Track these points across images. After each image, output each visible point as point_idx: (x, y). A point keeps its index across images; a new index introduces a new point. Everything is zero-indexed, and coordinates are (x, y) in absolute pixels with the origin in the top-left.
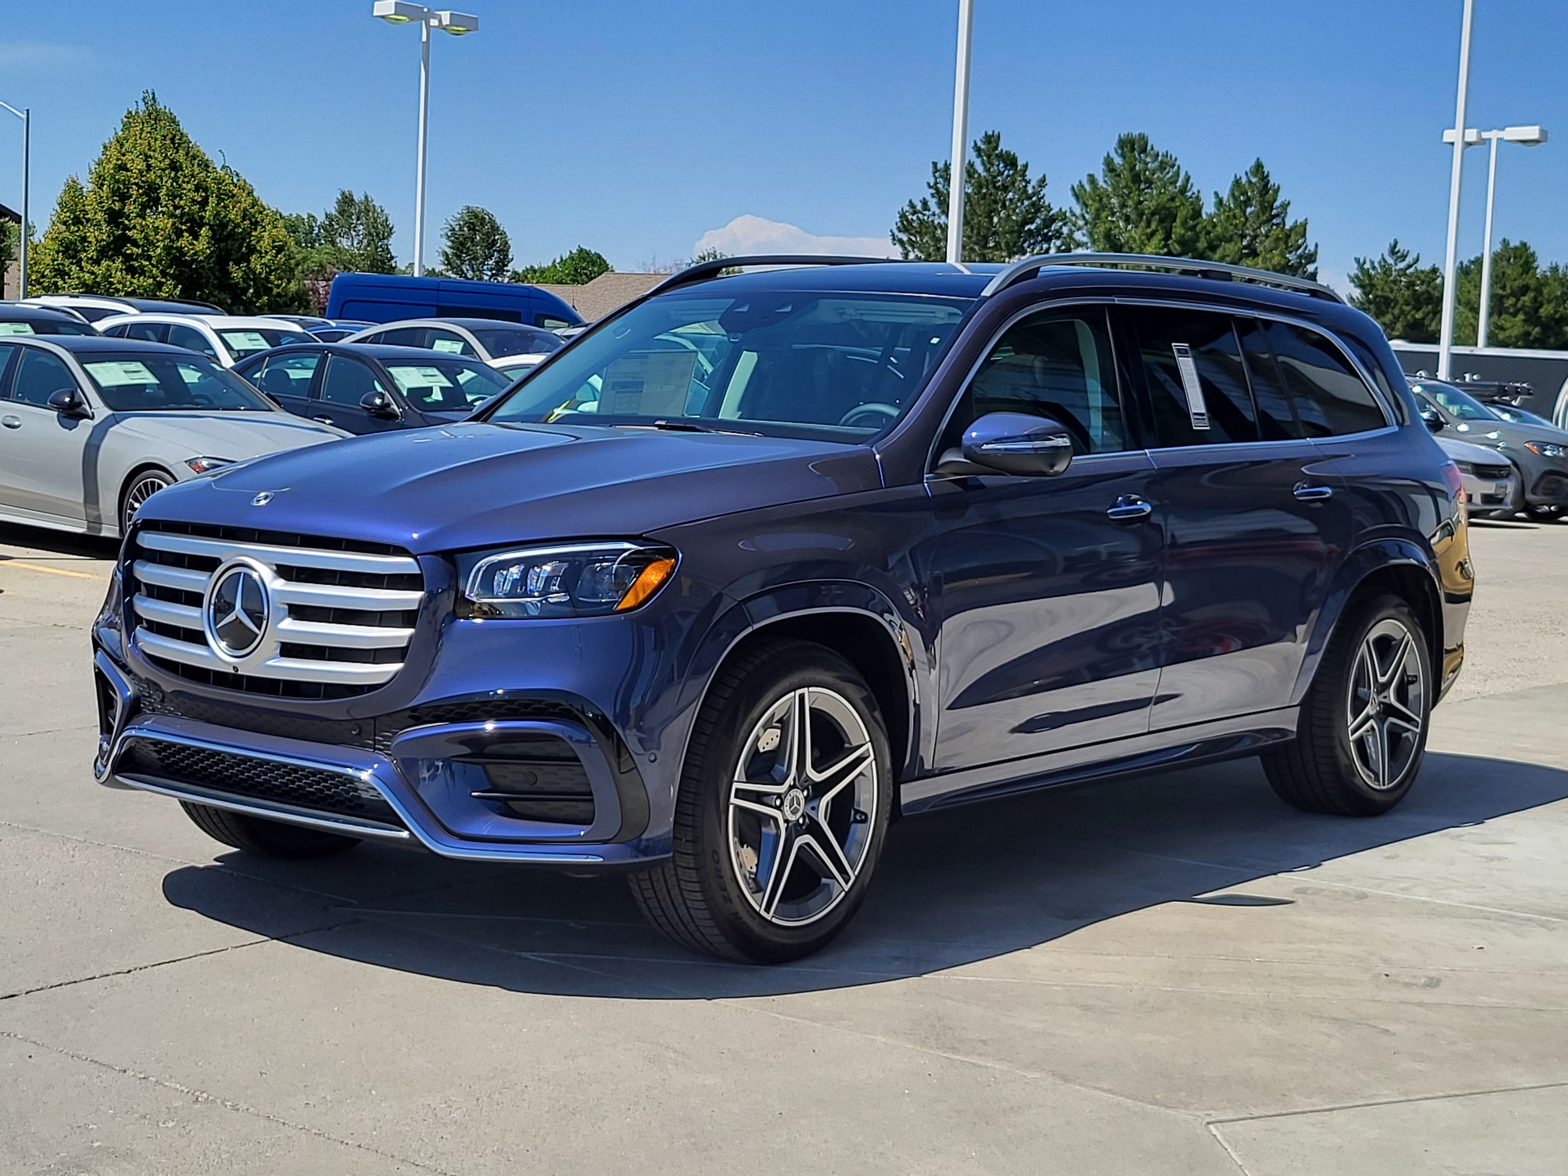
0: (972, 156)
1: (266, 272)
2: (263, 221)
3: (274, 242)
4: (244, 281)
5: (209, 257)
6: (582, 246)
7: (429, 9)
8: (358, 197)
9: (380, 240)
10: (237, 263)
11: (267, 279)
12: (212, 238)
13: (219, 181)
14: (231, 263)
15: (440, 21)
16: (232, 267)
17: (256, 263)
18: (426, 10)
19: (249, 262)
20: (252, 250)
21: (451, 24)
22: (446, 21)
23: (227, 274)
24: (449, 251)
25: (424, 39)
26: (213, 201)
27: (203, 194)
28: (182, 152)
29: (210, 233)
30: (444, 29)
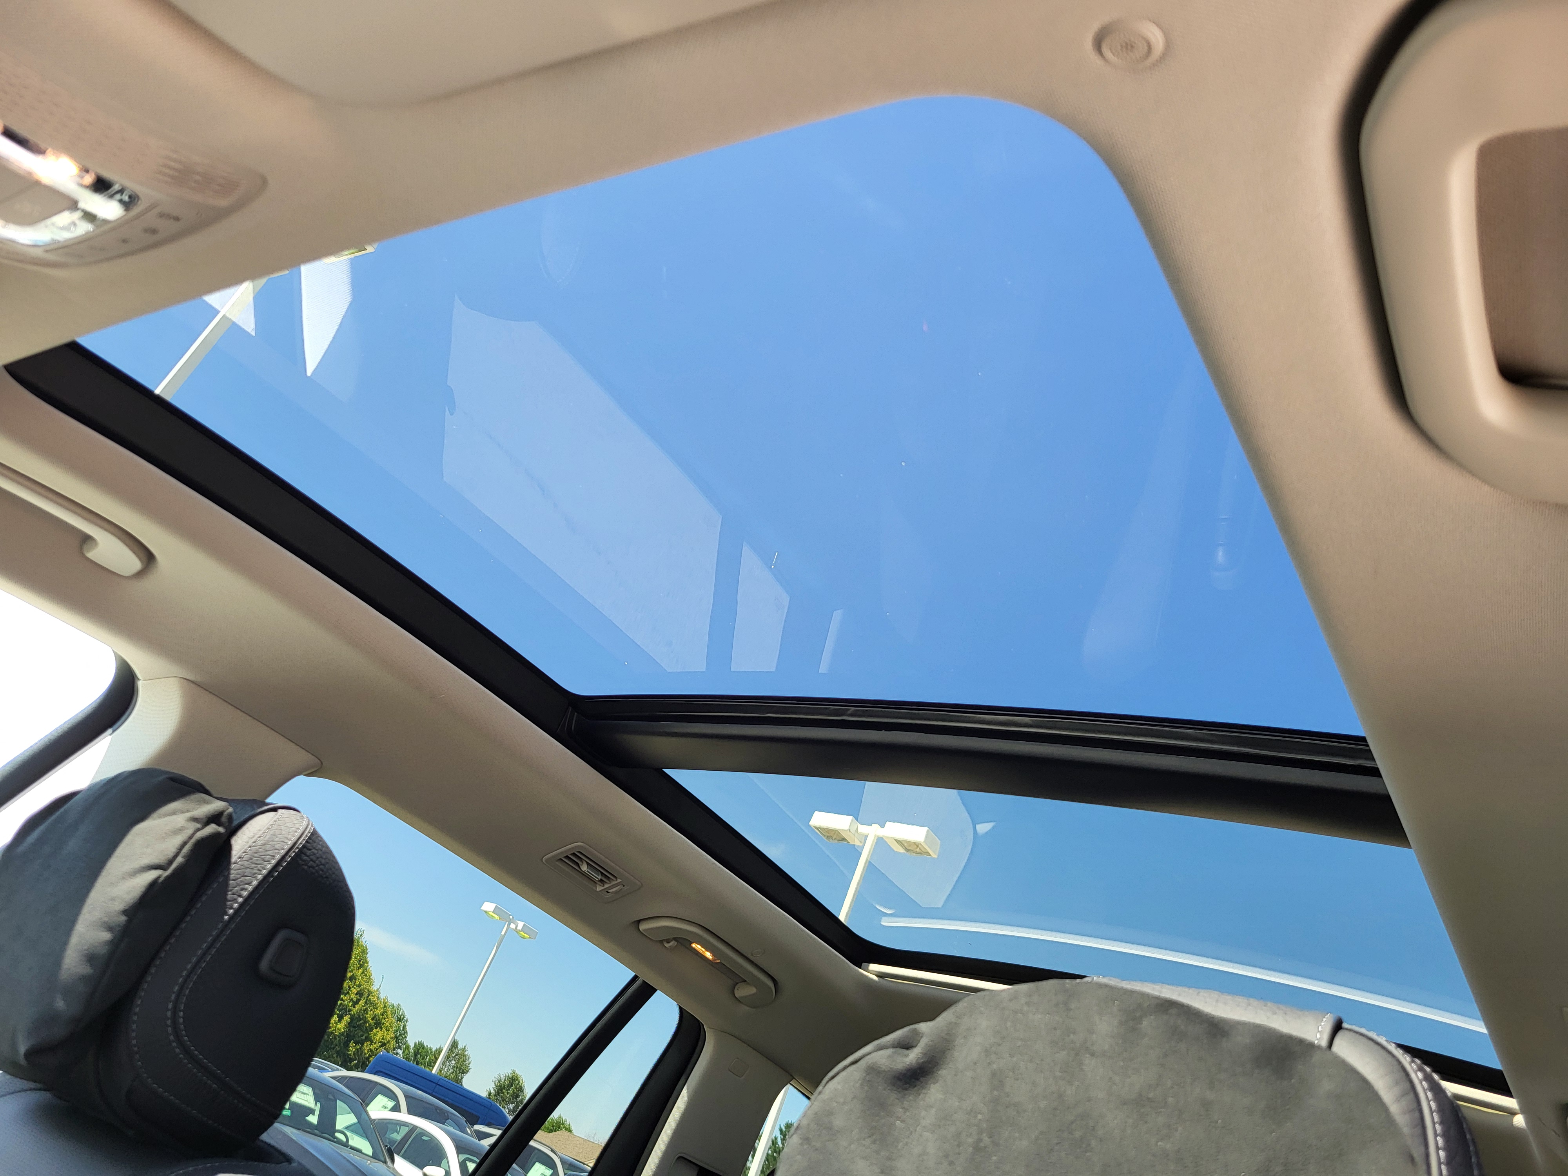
0: (777, 1134)
1: (369, 1055)
2: (384, 1023)
3: (383, 1039)
4: (354, 1055)
5: (342, 1034)
6: (561, 1115)
7: (513, 917)
8: (460, 1046)
9: (460, 1073)
10: (356, 1043)
11: (368, 1059)
12: (349, 1023)
13: (370, 993)
14: (352, 1041)
15: (517, 926)
16: (352, 1044)
17: (366, 1046)
18: (511, 917)
19: (362, 1045)
20: (368, 1039)
21: (522, 930)
22: (520, 928)
23: (347, 1045)
24: (492, 1091)
25: (503, 933)
26: (362, 1003)
27: (359, 998)
28: (361, 971)
29: (349, 1020)
30: (517, 932)
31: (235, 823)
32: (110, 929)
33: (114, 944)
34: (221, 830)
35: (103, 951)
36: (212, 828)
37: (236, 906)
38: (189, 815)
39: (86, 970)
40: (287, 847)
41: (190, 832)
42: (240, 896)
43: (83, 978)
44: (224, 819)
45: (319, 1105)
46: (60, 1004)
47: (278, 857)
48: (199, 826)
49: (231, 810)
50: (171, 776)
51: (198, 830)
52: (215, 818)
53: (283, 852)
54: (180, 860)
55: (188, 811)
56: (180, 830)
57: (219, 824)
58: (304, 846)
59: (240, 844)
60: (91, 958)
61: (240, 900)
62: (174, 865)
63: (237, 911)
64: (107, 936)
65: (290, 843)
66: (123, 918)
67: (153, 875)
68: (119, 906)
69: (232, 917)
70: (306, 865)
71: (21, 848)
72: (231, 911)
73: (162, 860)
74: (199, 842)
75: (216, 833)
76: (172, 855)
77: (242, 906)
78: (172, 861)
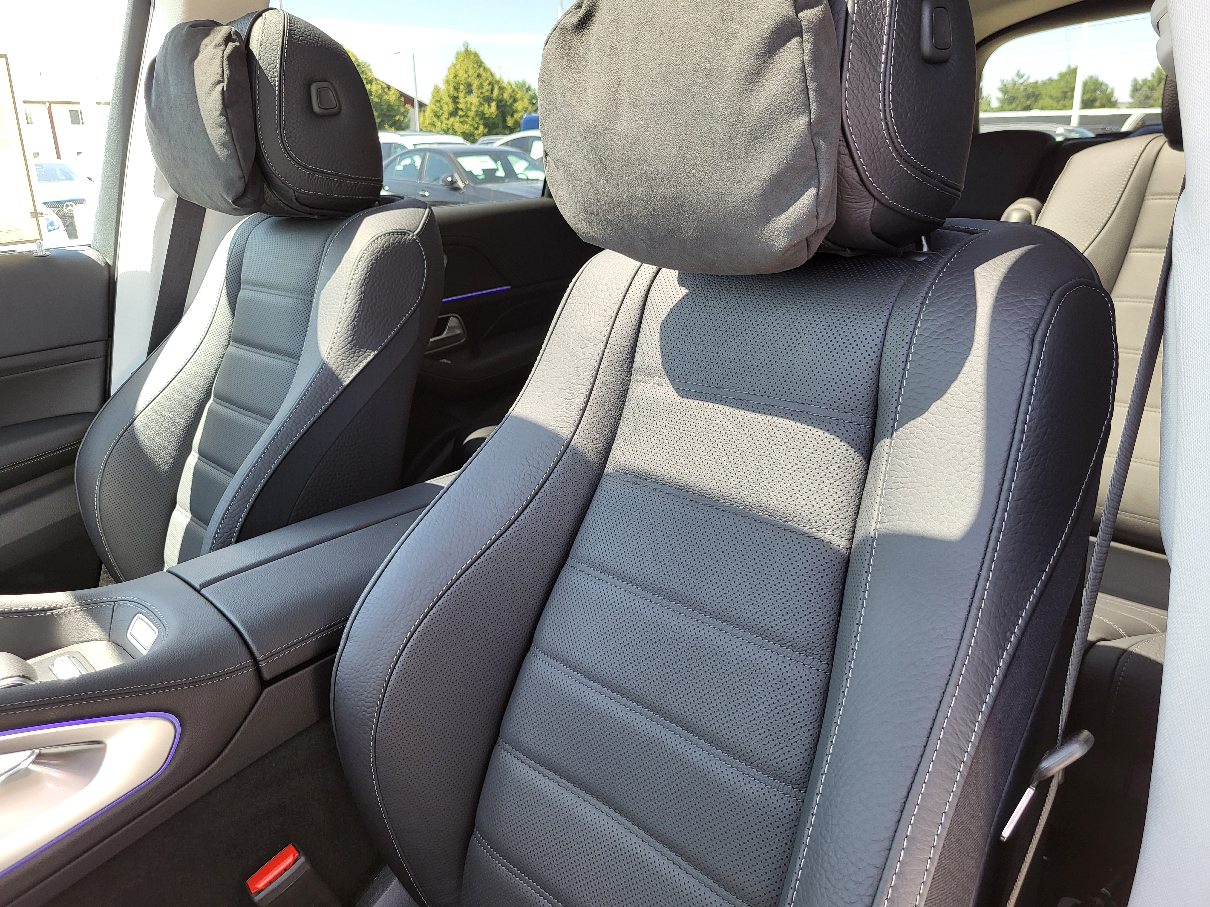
2: (517, 97)
3: (523, 108)
4: (511, 124)
5: (497, 114)
10: (509, 117)
11: (519, 123)
12: (497, 106)
13: (496, 81)
14: (506, 117)
19: (514, 116)
20: (515, 111)
23: (503, 120)
26: (496, 89)
27: (492, 87)
29: (496, 104)
31: (244, 35)
32: (221, 126)
33: (229, 132)
34: (238, 43)
36: (231, 46)
37: (277, 83)
38: (213, 44)
39: (226, 152)
40: (280, 34)
41: (221, 53)
42: (275, 77)
44: (234, 37)
45: (499, 163)
47: (280, 44)
48: (223, 48)
49: (234, 29)
50: (190, 24)
51: (224, 51)
52: (228, 39)
54: (226, 73)
55: (212, 42)
56: (215, 55)
57: (234, 41)
58: (290, 30)
59: (254, 46)
61: (277, 79)
62: (226, 77)
63: (280, 85)
64: (223, 131)
65: (280, 31)
66: (223, 118)
67: (219, 87)
68: (218, 112)
69: (280, 89)
70: (299, 41)
71: (153, 105)
72: (276, 88)
73: (218, 77)
74: (229, 58)
75: (237, 47)
76: (221, 72)
77: (280, 82)
78: (223, 76)
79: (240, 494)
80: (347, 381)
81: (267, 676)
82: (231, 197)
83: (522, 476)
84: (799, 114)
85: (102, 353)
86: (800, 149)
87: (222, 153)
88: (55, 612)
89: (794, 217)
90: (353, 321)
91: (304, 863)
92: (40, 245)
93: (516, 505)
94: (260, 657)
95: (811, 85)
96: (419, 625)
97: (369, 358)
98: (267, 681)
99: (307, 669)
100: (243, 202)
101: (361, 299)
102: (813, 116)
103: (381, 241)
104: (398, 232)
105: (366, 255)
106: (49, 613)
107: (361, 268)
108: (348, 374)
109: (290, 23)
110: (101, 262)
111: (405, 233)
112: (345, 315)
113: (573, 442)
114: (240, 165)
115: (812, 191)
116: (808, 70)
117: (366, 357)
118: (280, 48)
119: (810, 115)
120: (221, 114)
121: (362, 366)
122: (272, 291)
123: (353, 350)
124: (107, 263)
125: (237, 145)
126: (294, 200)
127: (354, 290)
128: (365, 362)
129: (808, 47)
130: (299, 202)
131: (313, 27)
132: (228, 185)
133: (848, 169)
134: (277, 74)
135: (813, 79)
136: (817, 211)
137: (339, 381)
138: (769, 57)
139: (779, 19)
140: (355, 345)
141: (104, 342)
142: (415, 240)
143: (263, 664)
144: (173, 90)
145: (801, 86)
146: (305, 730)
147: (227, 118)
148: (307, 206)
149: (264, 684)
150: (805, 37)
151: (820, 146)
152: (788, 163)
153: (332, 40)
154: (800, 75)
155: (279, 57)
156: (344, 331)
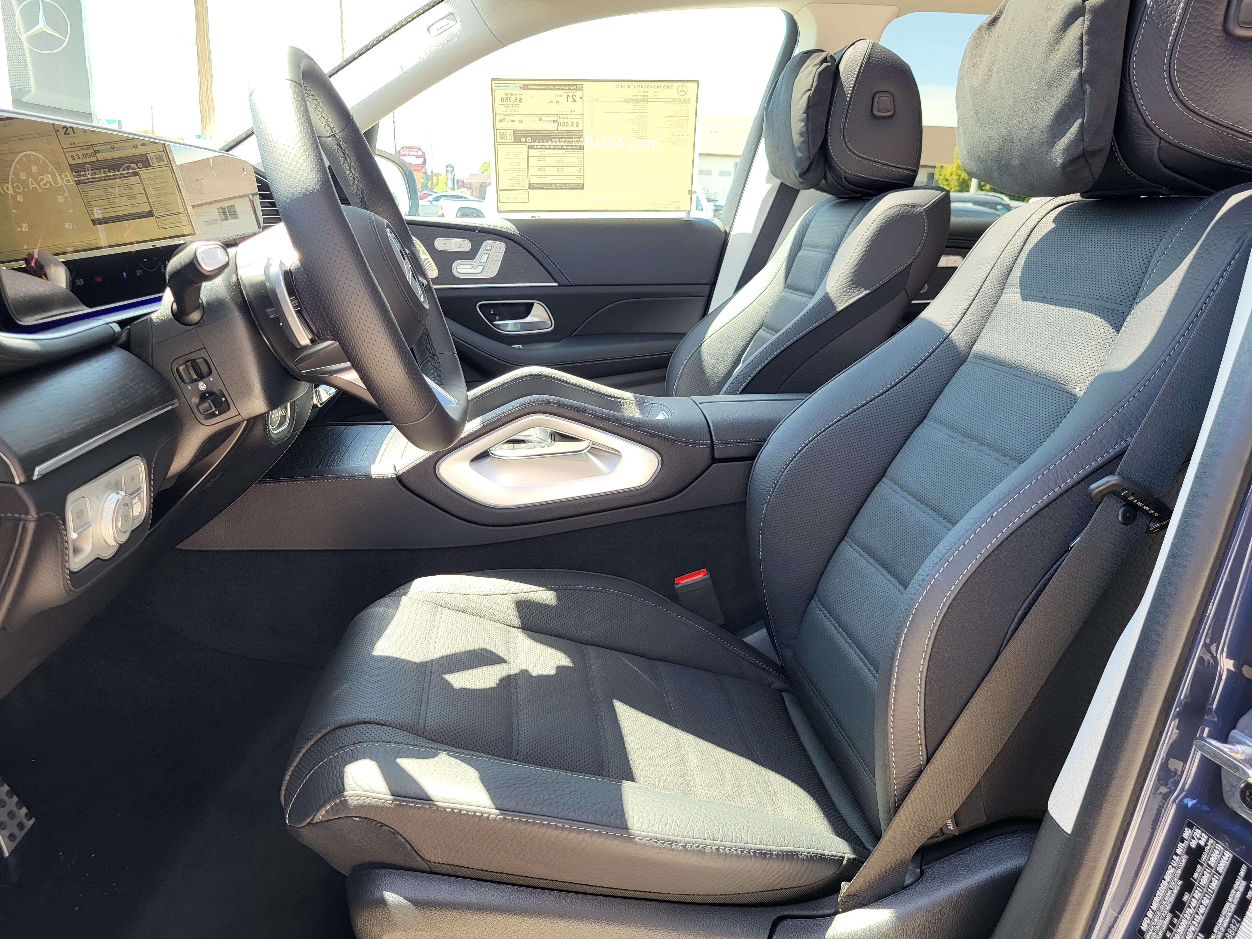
31: (837, 60)
32: (802, 121)
33: (807, 125)
34: (829, 64)
35: (804, 129)
36: (825, 65)
37: (850, 92)
38: (810, 65)
39: (802, 139)
40: (862, 58)
41: (815, 71)
42: (850, 88)
43: (803, 142)
44: (828, 59)
46: (799, 155)
47: (860, 64)
48: (818, 67)
49: (830, 55)
51: (818, 69)
52: (825, 60)
53: (861, 61)
54: (815, 84)
55: (813, 63)
56: (811, 72)
57: (827, 62)
58: (870, 54)
59: (842, 67)
60: (802, 134)
61: (851, 90)
62: (814, 87)
63: (852, 94)
64: (803, 124)
65: (863, 55)
66: (805, 115)
67: (808, 94)
68: (803, 111)
69: (851, 97)
70: (875, 61)
72: (849, 95)
73: (809, 87)
74: (820, 73)
75: (828, 66)
76: (811, 83)
77: (853, 91)
78: (812, 86)
79: (747, 369)
80: (840, 308)
81: (717, 456)
82: (798, 171)
83: (908, 357)
84: (1077, 67)
85: (706, 293)
86: (1072, 91)
87: (797, 139)
88: (622, 401)
89: (1067, 140)
90: (856, 266)
91: (707, 578)
92: (688, 214)
93: (898, 376)
94: (715, 442)
95: (1085, 48)
96: (812, 441)
97: (861, 295)
98: (715, 459)
99: (742, 462)
100: (808, 176)
101: (865, 251)
102: (1083, 69)
103: (893, 211)
104: (909, 205)
105: (878, 219)
106: (619, 400)
107: (872, 228)
108: (842, 304)
109: (872, 49)
110: (722, 230)
111: (915, 206)
112: (852, 261)
113: (950, 336)
114: (809, 149)
115: (1079, 121)
116: (1085, 38)
117: (858, 294)
118: (858, 67)
119: (1082, 68)
120: (804, 112)
121: (854, 300)
122: (817, 250)
123: (850, 288)
124: (726, 231)
125: (810, 134)
126: (843, 179)
127: (863, 244)
128: (857, 297)
129: (1087, 23)
130: (847, 181)
131: (890, 51)
132: (799, 162)
133: (1134, 113)
134: (852, 85)
135: (1087, 44)
136: (1082, 135)
137: (834, 308)
138: (1064, 32)
139: (1072, 6)
140: (853, 284)
141: (710, 286)
142: (921, 213)
143: (716, 447)
144: (782, 98)
145: (1078, 49)
146: (733, 504)
147: (808, 115)
148: (852, 184)
149: (714, 460)
150: (1086, 16)
151: (1086, 89)
152: (1065, 102)
153: (902, 61)
154: (1078, 42)
155: (856, 73)
156: (847, 273)
